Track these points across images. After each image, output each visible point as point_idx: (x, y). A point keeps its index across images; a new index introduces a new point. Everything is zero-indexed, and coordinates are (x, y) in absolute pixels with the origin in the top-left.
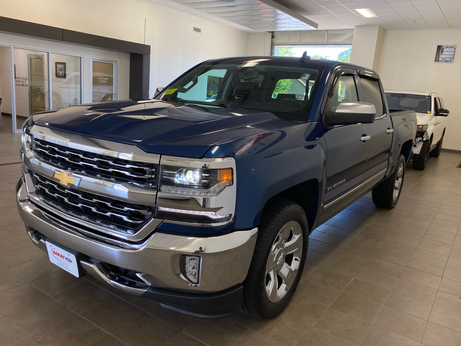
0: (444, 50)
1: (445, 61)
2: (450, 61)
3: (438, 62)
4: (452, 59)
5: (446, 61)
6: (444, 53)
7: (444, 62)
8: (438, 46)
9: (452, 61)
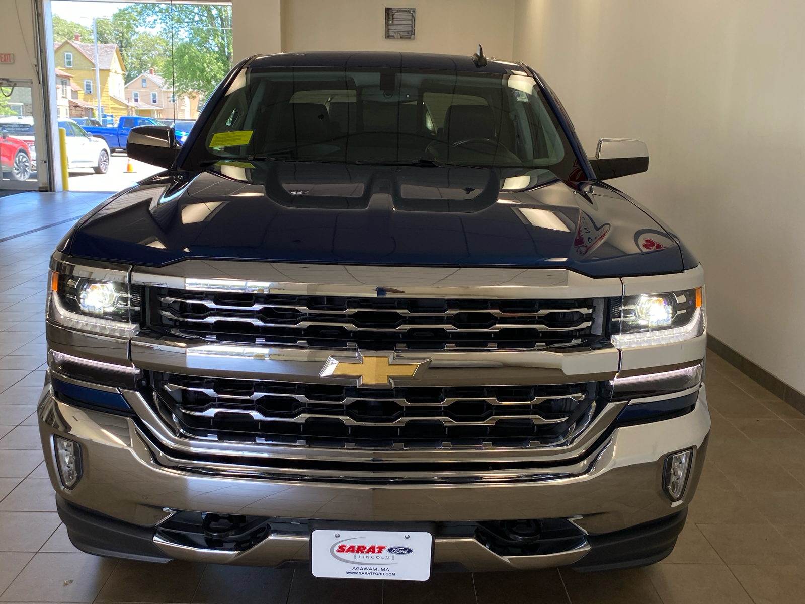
0: (395, 16)
1: (399, 37)
2: (409, 38)
3: (388, 39)
4: (410, 33)
5: (401, 38)
6: (395, 22)
7: (398, 39)
8: (386, 8)
9: (412, 36)
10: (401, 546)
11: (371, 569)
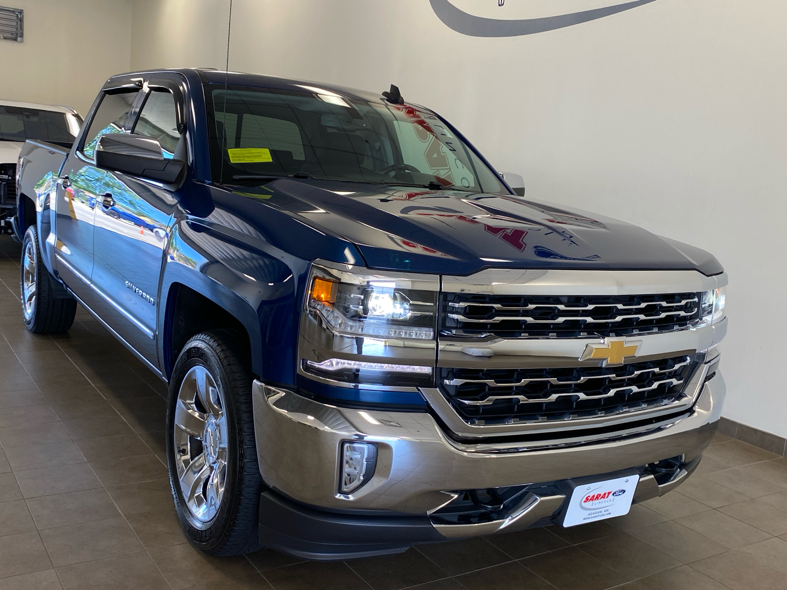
1: (2, 38)
2: (16, 40)
4: (16, 35)
9: (19, 39)
10: (619, 489)
11: (596, 513)
